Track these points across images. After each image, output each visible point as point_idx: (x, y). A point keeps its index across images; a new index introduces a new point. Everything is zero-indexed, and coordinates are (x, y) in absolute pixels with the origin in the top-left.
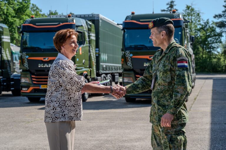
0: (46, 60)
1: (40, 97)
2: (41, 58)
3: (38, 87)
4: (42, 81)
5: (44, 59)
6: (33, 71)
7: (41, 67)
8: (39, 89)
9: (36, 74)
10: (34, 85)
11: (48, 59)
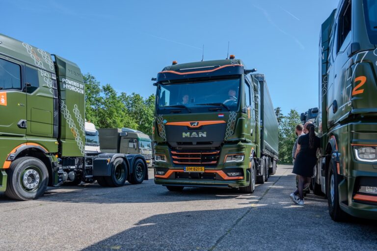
0: (195, 125)
1: (184, 185)
2: (188, 123)
3: (182, 169)
4: (187, 161)
5: (191, 124)
6: (174, 144)
7: (186, 137)
8: (183, 173)
9: (178, 148)
10: (174, 167)
11: (198, 123)
